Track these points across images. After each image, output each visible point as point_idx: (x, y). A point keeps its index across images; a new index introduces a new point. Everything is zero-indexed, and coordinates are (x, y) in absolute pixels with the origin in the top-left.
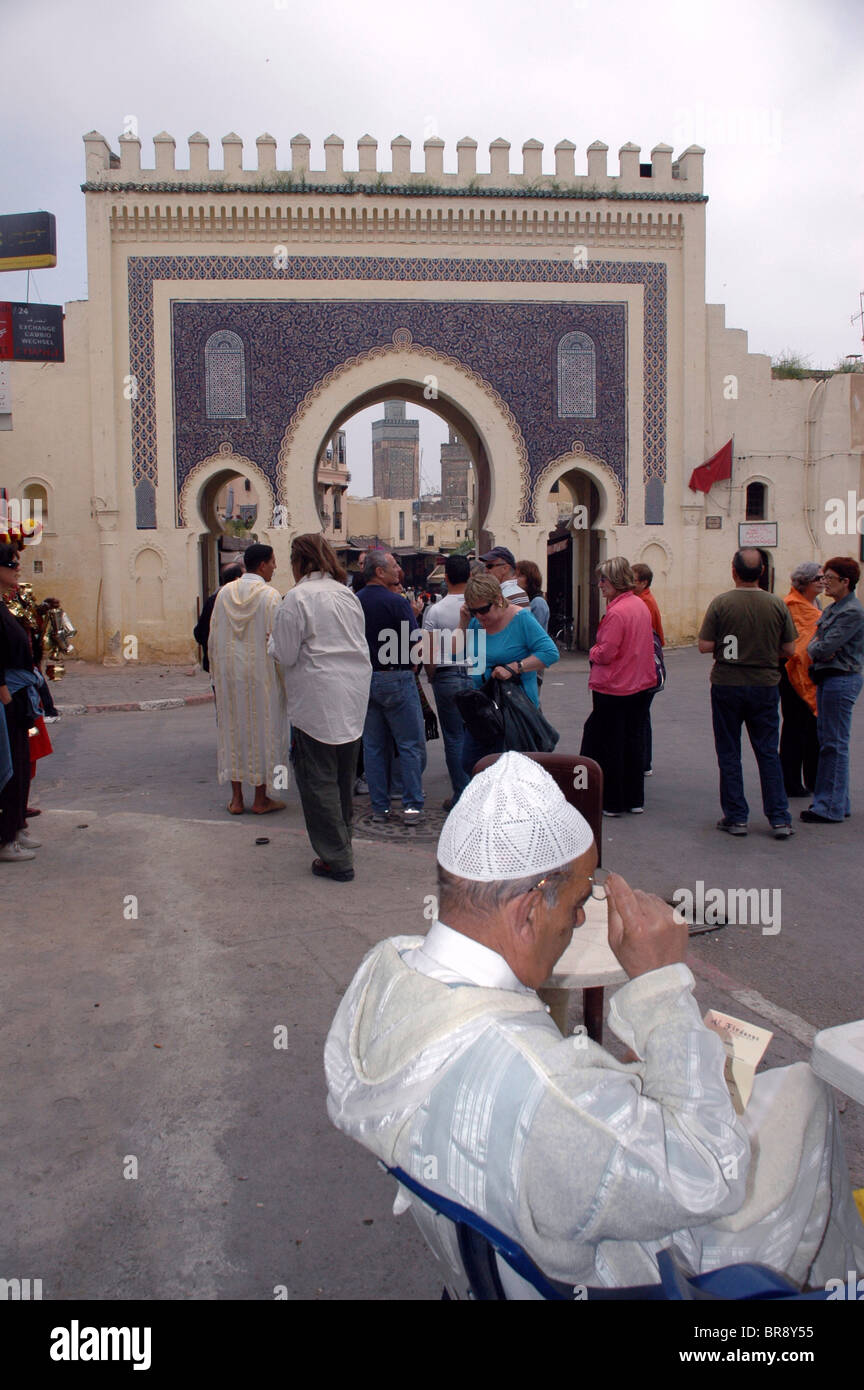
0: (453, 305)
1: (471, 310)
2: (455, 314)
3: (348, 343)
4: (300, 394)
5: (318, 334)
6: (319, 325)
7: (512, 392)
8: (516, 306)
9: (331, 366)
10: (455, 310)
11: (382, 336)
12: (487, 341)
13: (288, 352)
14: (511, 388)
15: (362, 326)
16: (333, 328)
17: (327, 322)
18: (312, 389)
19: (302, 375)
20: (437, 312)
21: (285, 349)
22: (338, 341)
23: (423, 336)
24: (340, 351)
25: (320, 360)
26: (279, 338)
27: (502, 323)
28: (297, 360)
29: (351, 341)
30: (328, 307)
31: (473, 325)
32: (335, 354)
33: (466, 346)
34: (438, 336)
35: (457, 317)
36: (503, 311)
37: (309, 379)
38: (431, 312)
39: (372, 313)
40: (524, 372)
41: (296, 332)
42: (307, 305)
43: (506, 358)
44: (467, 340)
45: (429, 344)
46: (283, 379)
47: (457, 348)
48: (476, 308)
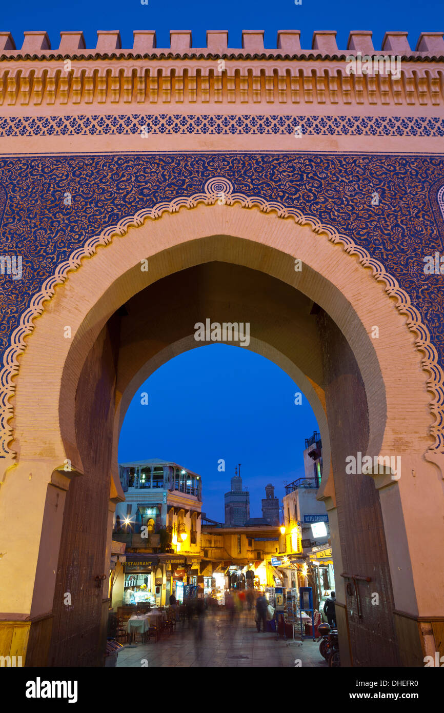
0: (286, 155)
1: (310, 161)
2: (290, 164)
3: (141, 193)
4: (64, 252)
5: (102, 186)
6: (105, 177)
7: (386, 250)
8: (371, 158)
9: (114, 220)
10: (290, 161)
11: (190, 186)
12: (338, 192)
13: (56, 205)
14: (384, 244)
15: (163, 176)
16: (124, 179)
17: (116, 173)
18: (83, 246)
19: (71, 231)
20: (265, 162)
21: (52, 202)
22: (128, 193)
23: (246, 185)
24: (130, 203)
25: (101, 213)
26: (48, 190)
27: (355, 174)
28: (68, 214)
29: (146, 192)
30: (119, 159)
31: (315, 174)
32: (122, 205)
33: (309, 196)
34: (268, 185)
35: (293, 167)
36: (355, 162)
37: (80, 236)
38: (258, 163)
39: (179, 164)
40: (397, 225)
41: (72, 184)
42: (93, 158)
43: (369, 210)
44: (310, 191)
45: (258, 194)
46: (42, 235)
47: (298, 199)
48: (315, 160)
